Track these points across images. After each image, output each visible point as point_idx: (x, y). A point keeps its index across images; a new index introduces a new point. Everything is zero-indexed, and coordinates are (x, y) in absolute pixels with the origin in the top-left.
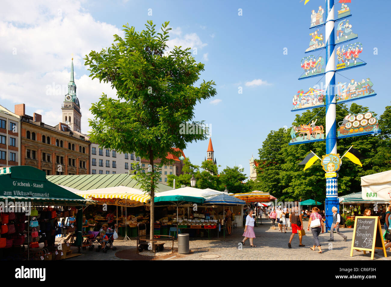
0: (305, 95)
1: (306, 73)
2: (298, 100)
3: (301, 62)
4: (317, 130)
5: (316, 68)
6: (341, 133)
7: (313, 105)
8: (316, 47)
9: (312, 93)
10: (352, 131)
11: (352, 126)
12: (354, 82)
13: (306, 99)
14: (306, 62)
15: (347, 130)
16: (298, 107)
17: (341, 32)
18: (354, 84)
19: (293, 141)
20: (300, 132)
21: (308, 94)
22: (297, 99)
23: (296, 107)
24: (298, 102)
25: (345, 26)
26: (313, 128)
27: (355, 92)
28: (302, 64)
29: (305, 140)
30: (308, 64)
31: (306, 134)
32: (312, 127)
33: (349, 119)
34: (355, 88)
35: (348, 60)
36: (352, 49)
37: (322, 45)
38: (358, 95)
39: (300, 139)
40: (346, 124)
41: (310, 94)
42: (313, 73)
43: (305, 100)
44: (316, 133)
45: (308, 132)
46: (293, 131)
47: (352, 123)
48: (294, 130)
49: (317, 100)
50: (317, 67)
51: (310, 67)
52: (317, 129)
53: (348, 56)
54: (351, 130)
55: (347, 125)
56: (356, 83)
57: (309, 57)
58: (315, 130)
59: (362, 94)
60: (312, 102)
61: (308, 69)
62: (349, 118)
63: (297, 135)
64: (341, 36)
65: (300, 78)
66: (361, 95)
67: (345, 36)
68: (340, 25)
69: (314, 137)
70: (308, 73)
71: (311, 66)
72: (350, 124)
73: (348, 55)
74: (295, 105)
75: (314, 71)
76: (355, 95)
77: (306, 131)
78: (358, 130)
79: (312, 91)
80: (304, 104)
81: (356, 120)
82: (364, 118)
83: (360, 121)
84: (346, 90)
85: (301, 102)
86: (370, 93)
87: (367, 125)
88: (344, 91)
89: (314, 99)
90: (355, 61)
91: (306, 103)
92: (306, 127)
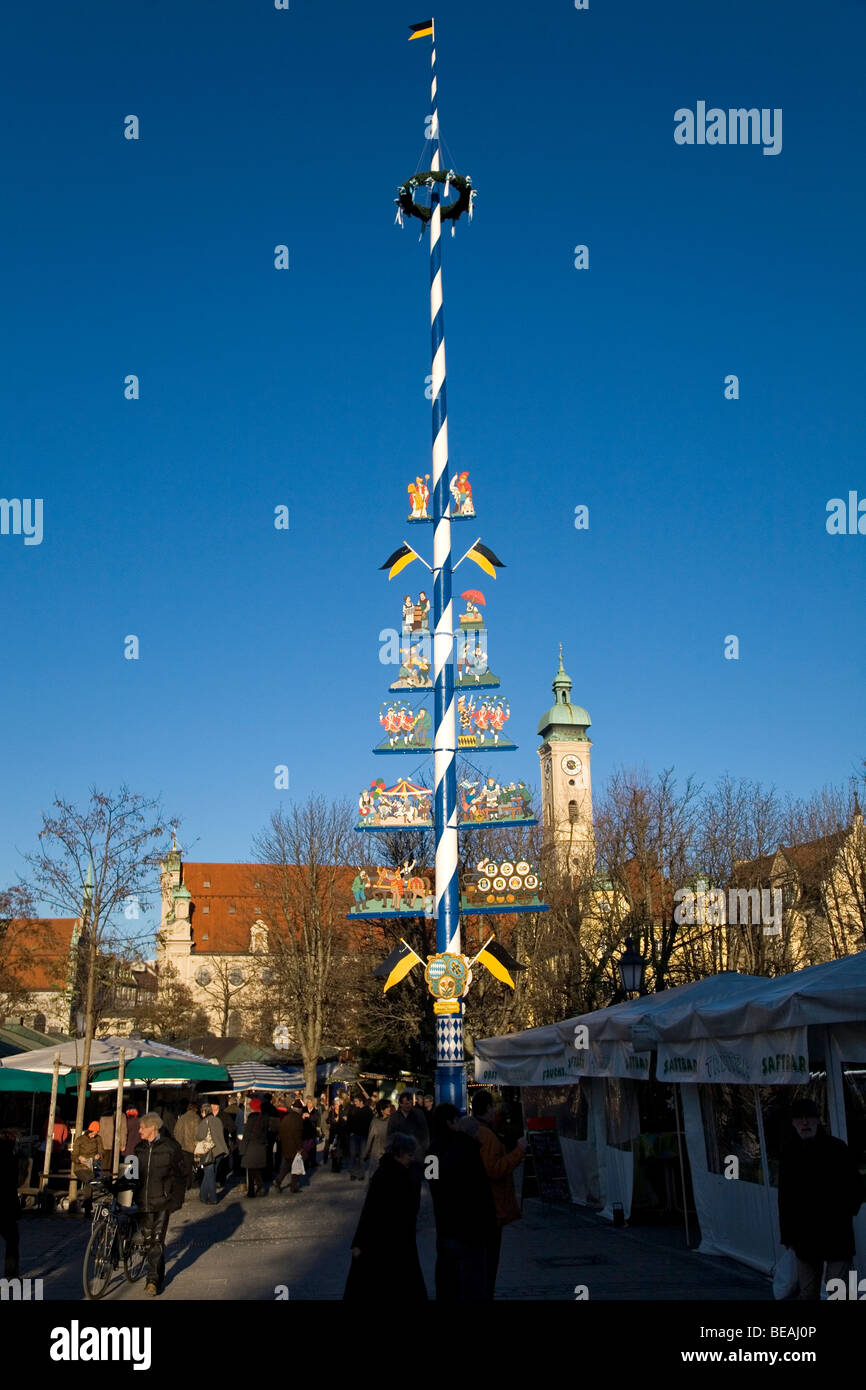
0: (390, 794)
1: (392, 740)
2: (372, 804)
3: (381, 711)
4: (416, 887)
5: (413, 732)
6: (468, 901)
7: (407, 822)
8: (414, 684)
9: (404, 794)
11: (492, 887)
12: (494, 785)
13: (390, 803)
14: (391, 714)
15: (482, 896)
16: (373, 821)
18: (494, 788)
19: (357, 909)
20: (375, 886)
21: (394, 793)
22: (369, 801)
23: (367, 819)
24: (373, 810)
26: (407, 882)
27: (497, 807)
28: (381, 717)
29: (389, 909)
30: (397, 720)
31: (390, 895)
32: (404, 879)
33: (486, 871)
34: (496, 799)
36: (489, 708)
37: (426, 681)
38: (503, 816)
39: (374, 907)
40: (479, 882)
41: (399, 794)
42: (406, 743)
43: (388, 806)
44: (413, 894)
45: (394, 889)
46: (359, 882)
47: (492, 879)
49: (417, 812)
50: (416, 732)
51: (401, 728)
52: (416, 885)
53: (481, 722)
54: (490, 898)
55: (482, 883)
56: (497, 787)
57: (399, 702)
58: (412, 887)
59: (511, 816)
60: (405, 815)
61: (396, 731)
62: (484, 867)
63: (371, 894)
65: (377, 748)
66: (508, 816)
67: (474, 675)
69: (409, 905)
70: (395, 741)
71: (403, 727)
72: (487, 883)
73: (482, 719)
74: (365, 815)
75: (410, 740)
76: (496, 815)
77: (389, 887)
78: (502, 898)
79: (405, 789)
80: (385, 817)
81: (499, 874)
82: (515, 873)
83: (507, 879)
84: (479, 799)
85: (378, 811)
86: (526, 816)
87: (521, 889)
88: (474, 801)
89: (408, 810)
90: (496, 737)
91: (390, 815)
92: (391, 877)
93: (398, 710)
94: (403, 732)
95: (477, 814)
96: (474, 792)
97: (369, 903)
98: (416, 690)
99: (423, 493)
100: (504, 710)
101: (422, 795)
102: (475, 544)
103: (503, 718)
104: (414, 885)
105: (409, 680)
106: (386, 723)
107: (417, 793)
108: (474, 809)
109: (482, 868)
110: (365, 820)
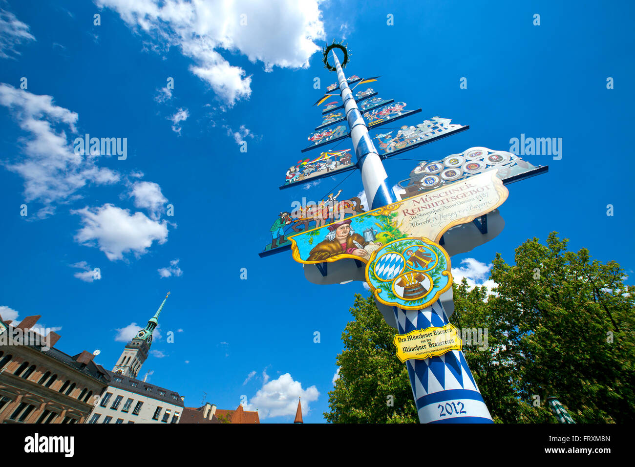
0: (313, 162)
3: (309, 137)
7: (330, 171)
8: (333, 121)
9: (327, 157)
11: (441, 179)
13: (314, 166)
16: (297, 179)
19: (274, 246)
20: (295, 221)
21: (318, 160)
23: (292, 180)
24: (298, 174)
30: (320, 135)
31: (312, 222)
33: (427, 170)
34: (413, 132)
40: (422, 180)
41: (321, 159)
42: (327, 140)
43: (312, 167)
46: (279, 223)
47: (438, 174)
48: (282, 221)
49: (338, 163)
55: (426, 182)
60: (328, 168)
62: (423, 169)
72: (432, 179)
74: (291, 178)
75: (330, 138)
79: (326, 155)
80: (308, 174)
81: (446, 168)
84: (397, 138)
85: (303, 173)
88: (392, 141)
89: (330, 163)
90: (400, 113)
91: (314, 172)
93: (321, 132)
94: (325, 138)
95: (398, 145)
100: (401, 104)
101: (343, 153)
106: (311, 139)
107: (338, 154)
109: (421, 171)
110: (290, 181)
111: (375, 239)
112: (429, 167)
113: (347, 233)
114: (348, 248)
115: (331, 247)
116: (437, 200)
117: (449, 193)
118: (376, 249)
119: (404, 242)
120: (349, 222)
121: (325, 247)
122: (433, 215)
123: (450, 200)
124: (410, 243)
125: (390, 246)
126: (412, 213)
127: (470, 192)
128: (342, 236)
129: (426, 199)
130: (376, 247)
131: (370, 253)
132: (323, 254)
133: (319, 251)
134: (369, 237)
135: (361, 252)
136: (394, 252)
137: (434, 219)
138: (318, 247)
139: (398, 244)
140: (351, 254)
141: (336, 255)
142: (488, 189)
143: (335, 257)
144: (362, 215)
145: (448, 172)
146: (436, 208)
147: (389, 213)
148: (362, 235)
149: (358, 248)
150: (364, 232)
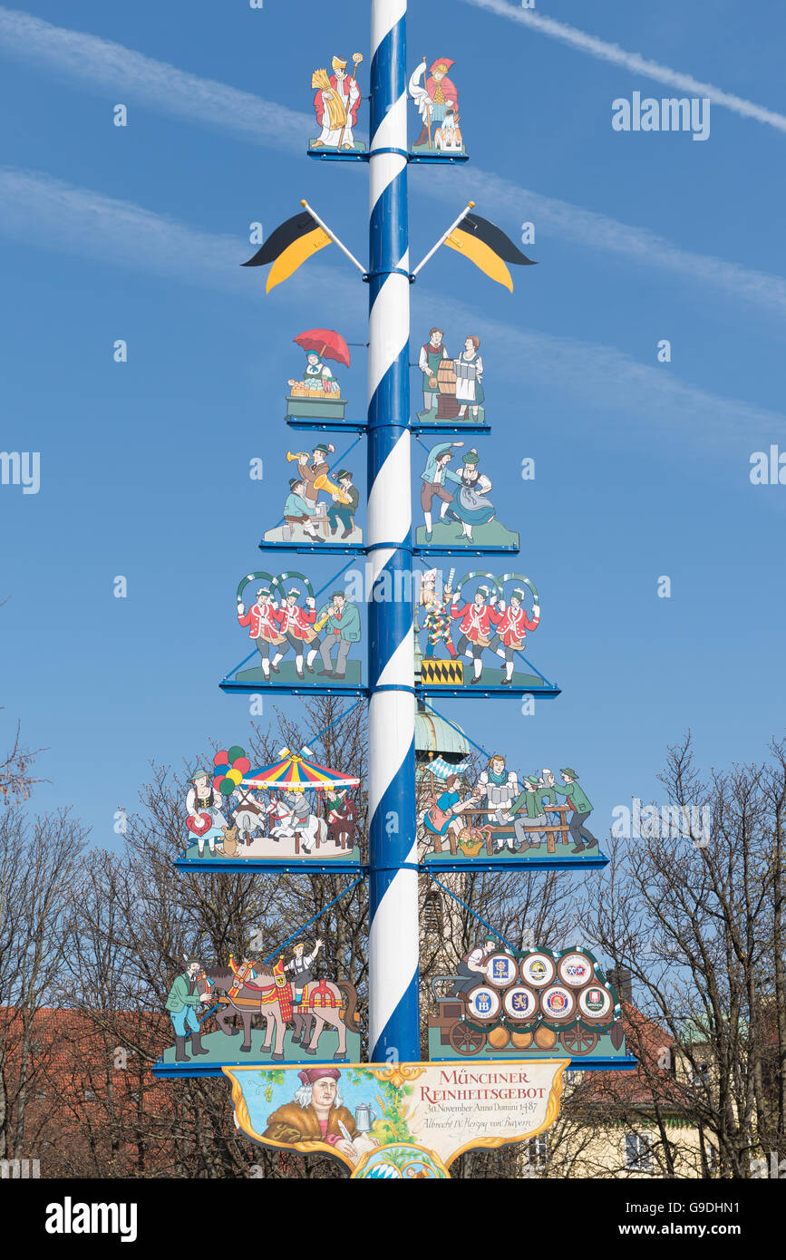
0: (260, 784)
2: (218, 805)
3: (240, 592)
4: (324, 1005)
5: (316, 645)
6: (445, 1041)
7: (302, 850)
8: (322, 536)
10: (500, 1038)
11: (502, 1010)
12: (506, 773)
13: (261, 807)
16: (220, 846)
17: (442, 493)
18: (505, 781)
19: (181, 1055)
21: (270, 782)
22: (211, 800)
23: (207, 843)
24: (219, 821)
25: (460, 472)
26: (299, 991)
27: (511, 824)
28: (241, 608)
29: (256, 1057)
30: (278, 617)
32: (293, 984)
33: (488, 970)
34: (509, 805)
35: (478, 652)
36: (493, 601)
37: (349, 530)
40: (473, 996)
41: (281, 784)
42: (300, 670)
43: (257, 811)
44: (314, 1020)
45: (271, 1009)
46: (184, 990)
47: (502, 993)
48: (192, 987)
49: (325, 829)
50: (325, 647)
51: (287, 635)
52: (323, 999)
53: (474, 630)
54: (496, 1038)
55: (478, 1001)
56: (513, 777)
57: (284, 576)
58: (312, 1005)
59: (544, 846)
61: (276, 642)
62: (484, 962)
63: (209, 1019)
64: (442, 516)
65: (232, 679)
67: (460, 521)
68: (439, 458)
69: (305, 1046)
70: (275, 663)
71: (292, 632)
72: (489, 1001)
73: (475, 623)
74: (201, 832)
75: (310, 663)
76: (510, 842)
77: (257, 1003)
78: (528, 1037)
79: (295, 769)
80: (249, 840)
81: (520, 981)
82: (557, 979)
83: (538, 992)
84: (468, 804)
85: (232, 822)
86: (580, 848)
87: (570, 1017)
88: (458, 808)
89: (304, 821)
90: (510, 667)
91: (262, 834)
92: (263, 980)
93: (280, 591)
94: (295, 644)
95: (466, 837)
96: (457, 785)
97: (206, 1041)
98: (322, 548)
99: (347, 93)
101: (338, 790)
102: (462, 216)
103: (526, 624)
104: (318, 996)
105: (309, 526)
106: (250, 622)
107: (327, 783)
108: (457, 825)
109: (479, 965)
110: (201, 843)
111: (371, 1130)
112: (495, 962)
113: (330, 1101)
114: (329, 1133)
115: (301, 1120)
116: (474, 1086)
117: (493, 1079)
118: (370, 1149)
119: (408, 1150)
120: (337, 1076)
121: (292, 1117)
122: (458, 1116)
123: (489, 1094)
124: (415, 1155)
125: (388, 1151)
126: (432, 1099)
127: (519, 1091)
128: (323, 1105)
129: (460, 1076)
130: (370, 1147)
131: (361, 1153)
132: (291, 1131)
133: (284, 1124)
134: (362, 1125)
135: (348, 1147)
136: (392, 1163)
137: (457, 1124)
138: (282, 1114)
139: (400, 1151)
140: (333, 1146)
141: (311, 1140)
142: (541, 1096)
143: (309, 1143)
144: (360, 1069)
145: (518, 994)
146: (467, 1103)
147: (402, 1083)
148: (353, 1114)
149: (344, 1138)
150: (358, 1109)
